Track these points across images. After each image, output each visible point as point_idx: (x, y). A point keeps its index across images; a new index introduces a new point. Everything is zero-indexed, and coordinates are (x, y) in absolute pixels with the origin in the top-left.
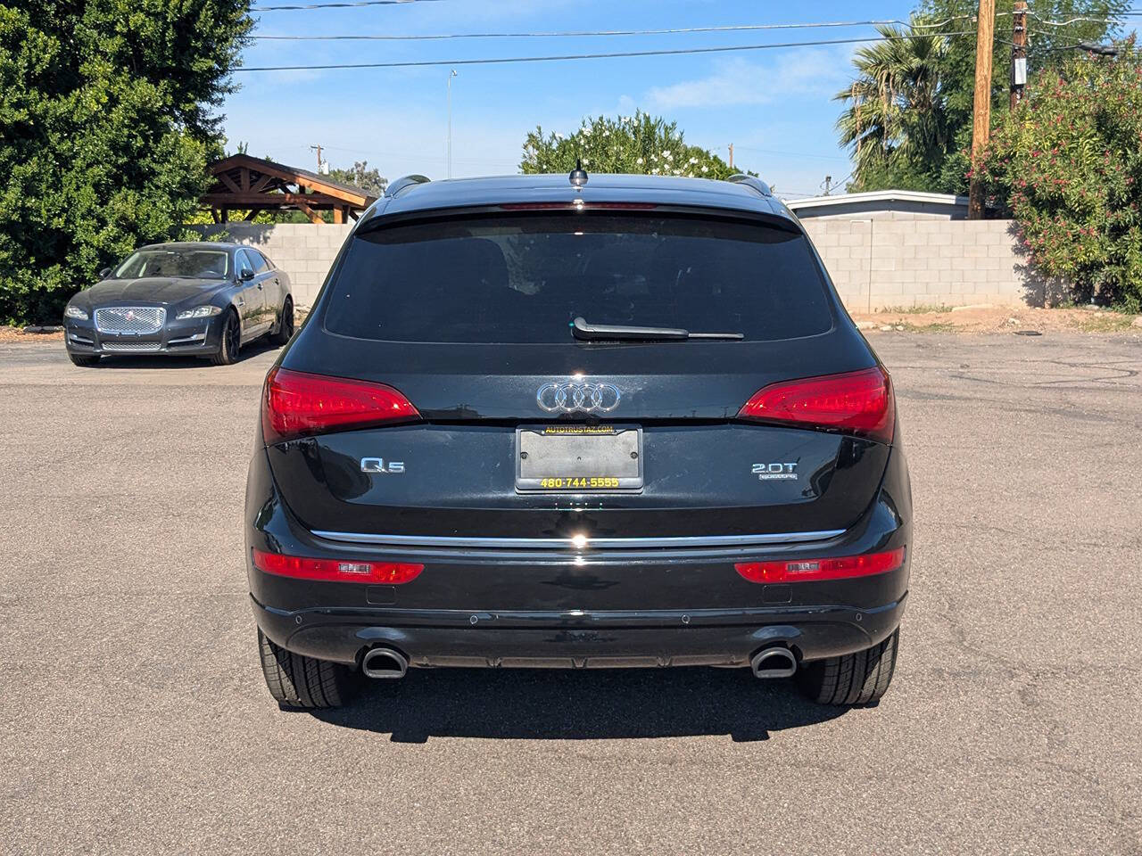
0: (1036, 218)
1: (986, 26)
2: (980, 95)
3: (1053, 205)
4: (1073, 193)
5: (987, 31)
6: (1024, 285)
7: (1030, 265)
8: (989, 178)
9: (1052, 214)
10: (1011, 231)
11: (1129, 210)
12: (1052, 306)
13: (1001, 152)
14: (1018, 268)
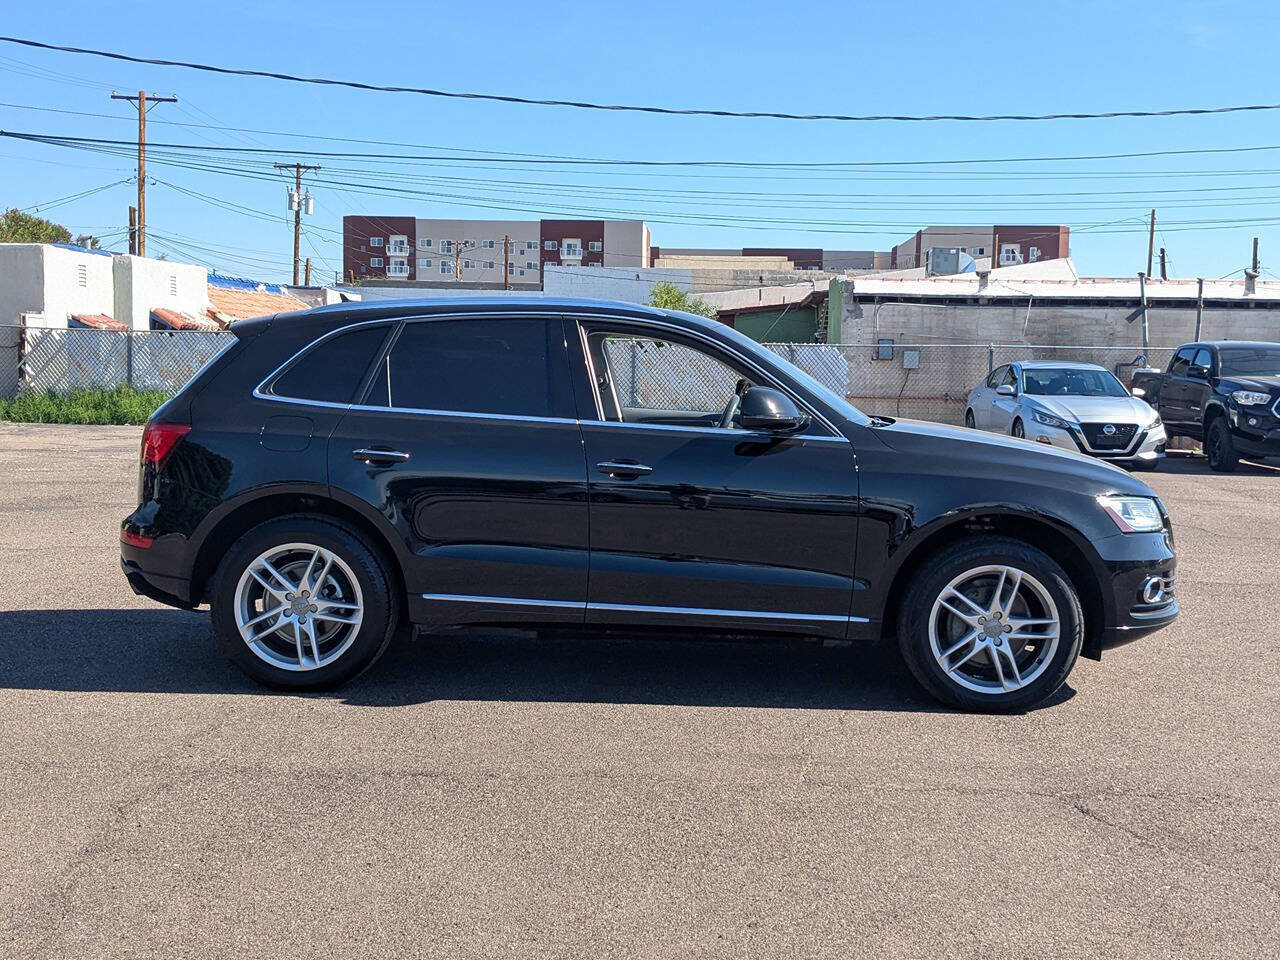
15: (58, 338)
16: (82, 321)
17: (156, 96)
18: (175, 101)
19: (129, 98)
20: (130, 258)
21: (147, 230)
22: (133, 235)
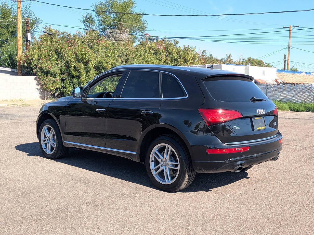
0: (43, 76)
1: (20, 23)
2: (19, 42)
3: (47, 73)
4: (52, 70)
6: (39, 94)
7: (41, 88)
8: (26, 64)
9: (47, 75)
10: (35, 79)
11: (66, 75)
12: (47, 99)
13: (30, 58)
14: (38, 89)
17: (294, 26)
19: (287, 27)
20: (250, 67)
21: (290, 60)
22: (285, 61)
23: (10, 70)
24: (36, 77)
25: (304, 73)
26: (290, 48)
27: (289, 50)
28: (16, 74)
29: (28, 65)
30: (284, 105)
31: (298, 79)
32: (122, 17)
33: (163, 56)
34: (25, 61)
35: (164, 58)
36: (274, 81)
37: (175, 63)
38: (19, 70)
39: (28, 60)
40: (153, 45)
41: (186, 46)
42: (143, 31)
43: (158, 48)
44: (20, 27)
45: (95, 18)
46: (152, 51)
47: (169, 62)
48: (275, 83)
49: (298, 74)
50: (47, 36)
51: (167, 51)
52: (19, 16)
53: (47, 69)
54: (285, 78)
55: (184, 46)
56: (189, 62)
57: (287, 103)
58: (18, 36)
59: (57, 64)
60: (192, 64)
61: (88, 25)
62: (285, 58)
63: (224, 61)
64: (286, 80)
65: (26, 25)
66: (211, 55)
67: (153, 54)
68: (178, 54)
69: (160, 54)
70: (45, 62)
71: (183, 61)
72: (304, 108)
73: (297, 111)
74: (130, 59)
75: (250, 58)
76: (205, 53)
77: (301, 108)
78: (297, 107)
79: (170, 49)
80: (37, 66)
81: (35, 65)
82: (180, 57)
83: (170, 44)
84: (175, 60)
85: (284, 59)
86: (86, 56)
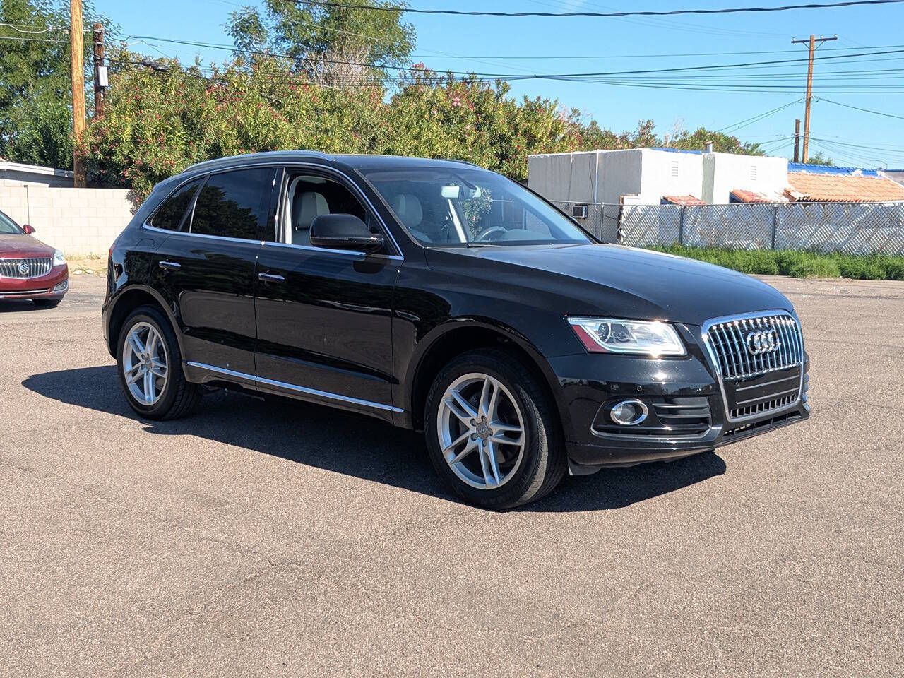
1: (78, 39)
2: (78, 92)
5: (79, 42)
8: (100, 156)
10: (128, 197)
13: (111, 138)
15: (640, 211)
16: (669, 200)
17: (823, 37)
18: (835, 39)
19: (803, 42)
20: (714, 155)
21: (810, 136)
22: (797, 139)
23: (50, 171)
24: (128, 190)
25: (858, 172)
26: (810, 100)
27: (807, 106)
28: (69, 183)
29: (105, 159)
30: (826, 261)
31: (843, 189)
32: (345, 17)
33: (468, 127)
34: (97, 145)
35: (471, 134)
36: (783, 197)
37: (501, 147)
38: (78, 172)
39: (106, 144)
40: (441, 95)
41: (531, 99)
42: (403, 57)
43: (455, 104)
44: (80, 51)
45: (267, 20)
46: (437, 115)
47: (485, 145)
48: (786, 200)
49: (842, 176)
50: (151, 74)
51: (479, 113)
52: (74, 18)
53: (162, 170)
54: (810, 186)
55: (526, 98)
56: (541, 143)
57: (832, 257)
58: (74, 74)
59: (187, 154)
60: (549, 149)
61: (247, 41)
62: (797, 130)
63: (631, 140)
64: (811, 191)
65: (94, 45)
66: (594, 123)
67: (442, 122)
68: (509, 123)
69: (460, 122)
70: (155, 148)
71: (524, 140)
72: (882, 269)
73: (863, 277)
74: (381, 136)
75: (703, 129)
76: (578, 118)
77: (874, 269)
78: (861, 266)
79: (488, 108)
80: (131, 160)
81: (126, 157)
82: (516, 130)
83: (488, 94)
84: (502, 138)
85: (794, 133)
86: (268, 130)
